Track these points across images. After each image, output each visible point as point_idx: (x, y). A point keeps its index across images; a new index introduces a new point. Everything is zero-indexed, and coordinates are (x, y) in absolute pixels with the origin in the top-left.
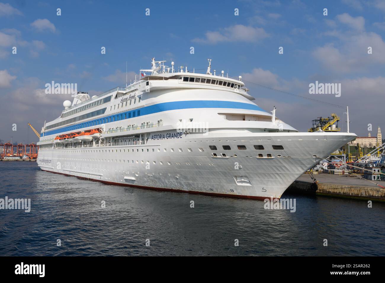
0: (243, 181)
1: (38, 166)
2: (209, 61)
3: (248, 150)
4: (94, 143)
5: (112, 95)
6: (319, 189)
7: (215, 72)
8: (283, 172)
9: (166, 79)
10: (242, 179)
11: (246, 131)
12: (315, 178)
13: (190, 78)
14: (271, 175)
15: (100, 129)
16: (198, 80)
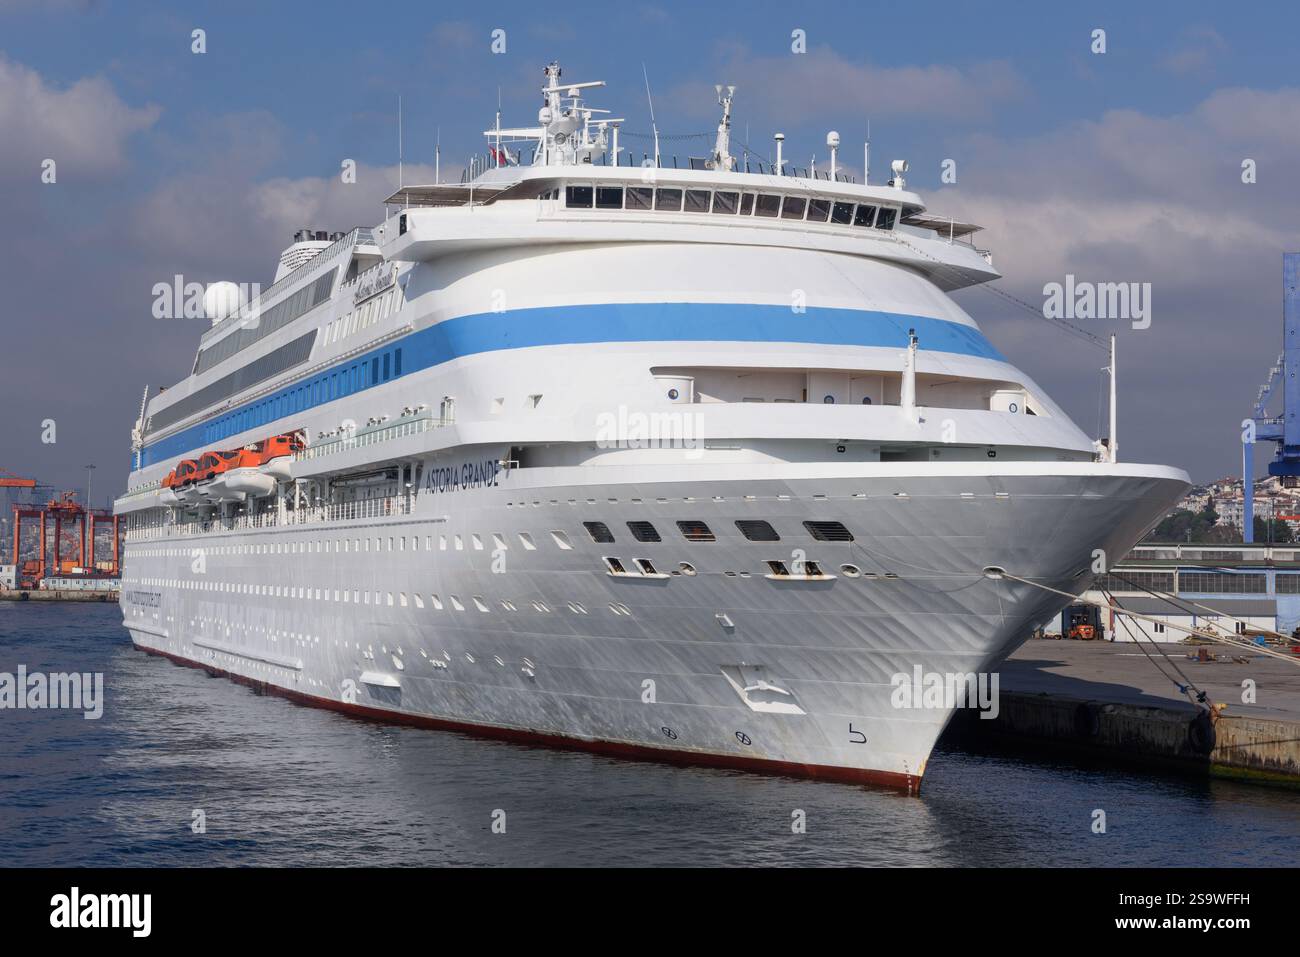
0: (763, 691)
1: (126, 623)
2: (725, 92)
3: (720, 542)
4: (282, 503)
5: (337, 268)
6: (1218, 745)
7: (779, 144)
8: (900, 650)
9: (489, 197)
10: (759, 682)
11: (747, 455)
12: (1201, 688)
13: (598, 190)
14: (860, 662)
15: (297, 434)
16: (641, 197)
